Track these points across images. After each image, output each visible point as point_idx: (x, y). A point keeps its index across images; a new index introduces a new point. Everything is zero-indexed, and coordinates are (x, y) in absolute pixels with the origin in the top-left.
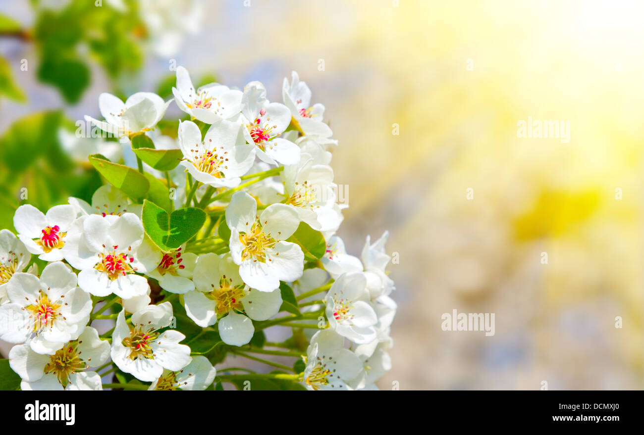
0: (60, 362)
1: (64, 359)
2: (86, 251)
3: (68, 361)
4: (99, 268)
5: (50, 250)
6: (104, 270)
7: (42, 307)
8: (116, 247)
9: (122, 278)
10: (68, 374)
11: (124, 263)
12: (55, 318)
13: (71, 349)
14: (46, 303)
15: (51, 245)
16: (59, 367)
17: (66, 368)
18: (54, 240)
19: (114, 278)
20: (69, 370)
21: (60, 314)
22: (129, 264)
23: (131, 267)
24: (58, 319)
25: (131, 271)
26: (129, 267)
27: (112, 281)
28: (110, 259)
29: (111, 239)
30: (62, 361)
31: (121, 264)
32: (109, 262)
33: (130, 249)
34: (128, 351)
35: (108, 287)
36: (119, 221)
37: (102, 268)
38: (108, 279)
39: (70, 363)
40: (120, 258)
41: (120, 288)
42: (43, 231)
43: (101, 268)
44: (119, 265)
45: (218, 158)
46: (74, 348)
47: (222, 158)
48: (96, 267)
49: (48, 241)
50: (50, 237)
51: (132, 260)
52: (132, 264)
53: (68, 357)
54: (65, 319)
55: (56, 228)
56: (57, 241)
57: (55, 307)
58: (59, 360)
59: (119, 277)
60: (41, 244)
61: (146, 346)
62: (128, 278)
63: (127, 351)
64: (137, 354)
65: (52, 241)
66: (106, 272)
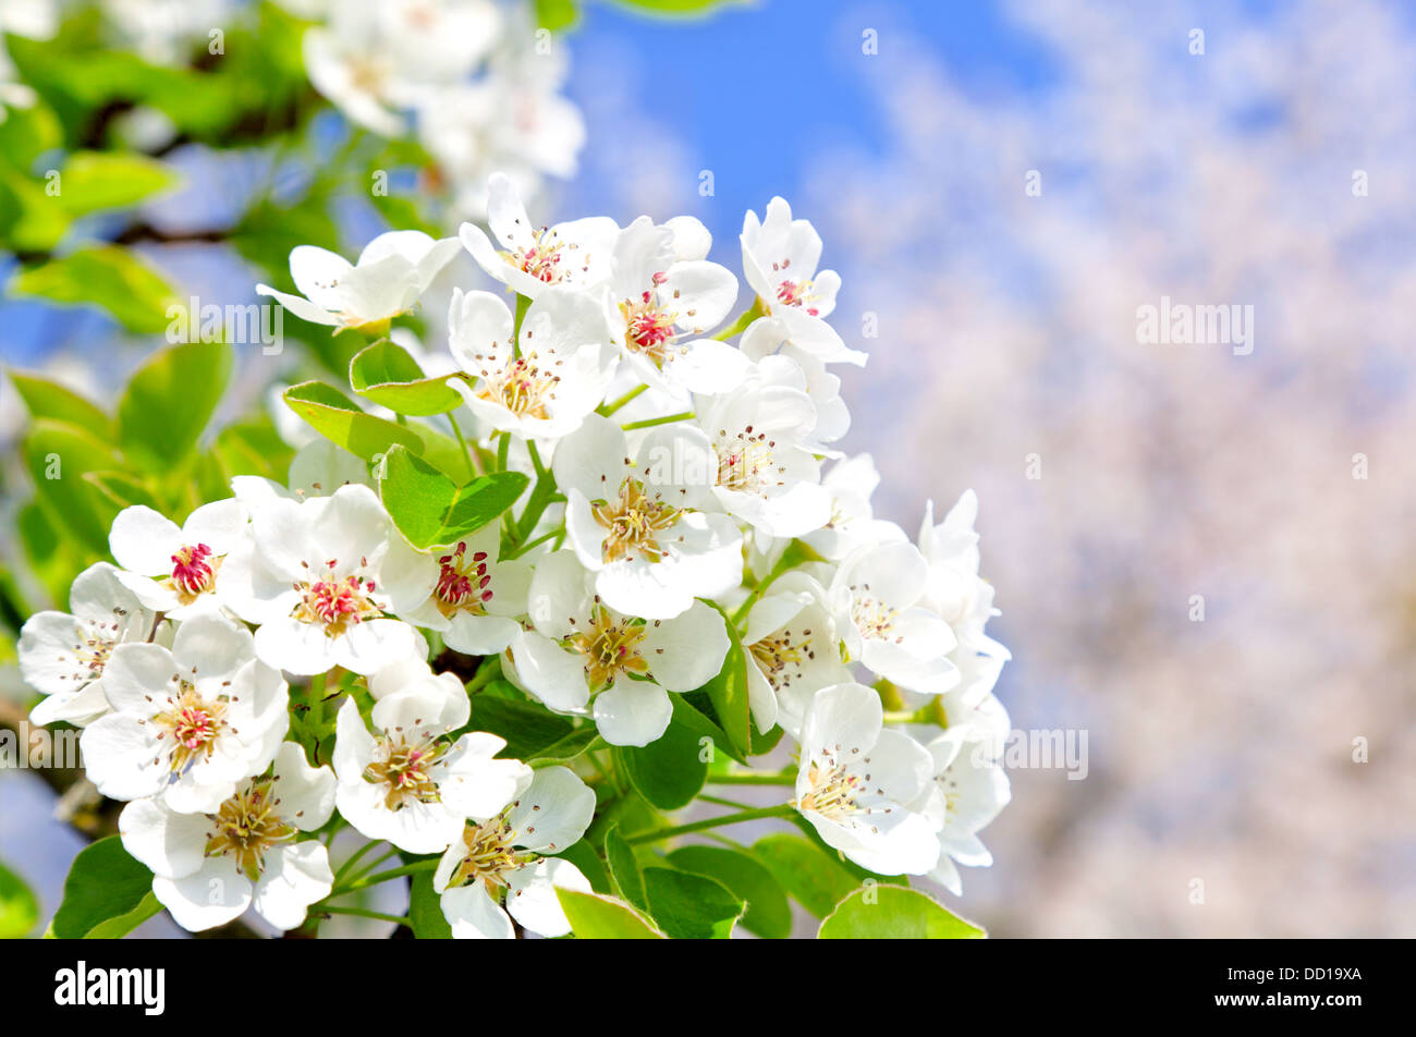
0: (236, 826)
1: (245, 820)
2: (269, 584)
3: (252, 822)
4: (302, 615)
5: (192, 598)
6: (315, 619)
7: (185, 714)
8: (332, 563)
9: (356, 632)
10: (259, 854)
11: (356, 598)
12: (218, 735)
13: (257, 796)
14: (193, 704)
15: (195, 587)
16: (236, 840)
17: (252, 840)
18: (199, 575)
19: (339, 633)
20: (261, 845)
21: (223, 722)
22: (368, 599)
23: (374, 604)
24: (222, 735)
25: (374, 611)
26: (370, 605)
27: (334, 639)
28: (322, 592)
29: (319, 548)
30: (241, 826)
31: (350, 599)
32: (321, 600)
33: (364, 563)
34: (378, 793)
35: (326, 654)
36: (330, 507)
37: (310, 614)
38: (324, 637)
39: (260, 828)
40: (344, 586)
41: (354, 654)
42: (174, 558)
43: (307, 615)
44: (345, 603)
45: (540, 374)
46: (266, 793)
47: (548, 374)
48: (297, 613)
49: (185, 579)
50: (190, 571)
51: (371, 586)
52: (373, 596)
53: (253, 816)
54: (235, 731)
55: (203, 549)
56: (205, 575)
57: (215, 710)
58: (235, 822)
59: (348, 630)
60: (172, 587)
61: (417, 775)
62: (370, 628)
63: (376, 792)
64: (400, 797)
65: (195, 579)
66: (318, 622)
